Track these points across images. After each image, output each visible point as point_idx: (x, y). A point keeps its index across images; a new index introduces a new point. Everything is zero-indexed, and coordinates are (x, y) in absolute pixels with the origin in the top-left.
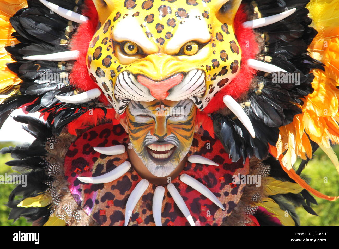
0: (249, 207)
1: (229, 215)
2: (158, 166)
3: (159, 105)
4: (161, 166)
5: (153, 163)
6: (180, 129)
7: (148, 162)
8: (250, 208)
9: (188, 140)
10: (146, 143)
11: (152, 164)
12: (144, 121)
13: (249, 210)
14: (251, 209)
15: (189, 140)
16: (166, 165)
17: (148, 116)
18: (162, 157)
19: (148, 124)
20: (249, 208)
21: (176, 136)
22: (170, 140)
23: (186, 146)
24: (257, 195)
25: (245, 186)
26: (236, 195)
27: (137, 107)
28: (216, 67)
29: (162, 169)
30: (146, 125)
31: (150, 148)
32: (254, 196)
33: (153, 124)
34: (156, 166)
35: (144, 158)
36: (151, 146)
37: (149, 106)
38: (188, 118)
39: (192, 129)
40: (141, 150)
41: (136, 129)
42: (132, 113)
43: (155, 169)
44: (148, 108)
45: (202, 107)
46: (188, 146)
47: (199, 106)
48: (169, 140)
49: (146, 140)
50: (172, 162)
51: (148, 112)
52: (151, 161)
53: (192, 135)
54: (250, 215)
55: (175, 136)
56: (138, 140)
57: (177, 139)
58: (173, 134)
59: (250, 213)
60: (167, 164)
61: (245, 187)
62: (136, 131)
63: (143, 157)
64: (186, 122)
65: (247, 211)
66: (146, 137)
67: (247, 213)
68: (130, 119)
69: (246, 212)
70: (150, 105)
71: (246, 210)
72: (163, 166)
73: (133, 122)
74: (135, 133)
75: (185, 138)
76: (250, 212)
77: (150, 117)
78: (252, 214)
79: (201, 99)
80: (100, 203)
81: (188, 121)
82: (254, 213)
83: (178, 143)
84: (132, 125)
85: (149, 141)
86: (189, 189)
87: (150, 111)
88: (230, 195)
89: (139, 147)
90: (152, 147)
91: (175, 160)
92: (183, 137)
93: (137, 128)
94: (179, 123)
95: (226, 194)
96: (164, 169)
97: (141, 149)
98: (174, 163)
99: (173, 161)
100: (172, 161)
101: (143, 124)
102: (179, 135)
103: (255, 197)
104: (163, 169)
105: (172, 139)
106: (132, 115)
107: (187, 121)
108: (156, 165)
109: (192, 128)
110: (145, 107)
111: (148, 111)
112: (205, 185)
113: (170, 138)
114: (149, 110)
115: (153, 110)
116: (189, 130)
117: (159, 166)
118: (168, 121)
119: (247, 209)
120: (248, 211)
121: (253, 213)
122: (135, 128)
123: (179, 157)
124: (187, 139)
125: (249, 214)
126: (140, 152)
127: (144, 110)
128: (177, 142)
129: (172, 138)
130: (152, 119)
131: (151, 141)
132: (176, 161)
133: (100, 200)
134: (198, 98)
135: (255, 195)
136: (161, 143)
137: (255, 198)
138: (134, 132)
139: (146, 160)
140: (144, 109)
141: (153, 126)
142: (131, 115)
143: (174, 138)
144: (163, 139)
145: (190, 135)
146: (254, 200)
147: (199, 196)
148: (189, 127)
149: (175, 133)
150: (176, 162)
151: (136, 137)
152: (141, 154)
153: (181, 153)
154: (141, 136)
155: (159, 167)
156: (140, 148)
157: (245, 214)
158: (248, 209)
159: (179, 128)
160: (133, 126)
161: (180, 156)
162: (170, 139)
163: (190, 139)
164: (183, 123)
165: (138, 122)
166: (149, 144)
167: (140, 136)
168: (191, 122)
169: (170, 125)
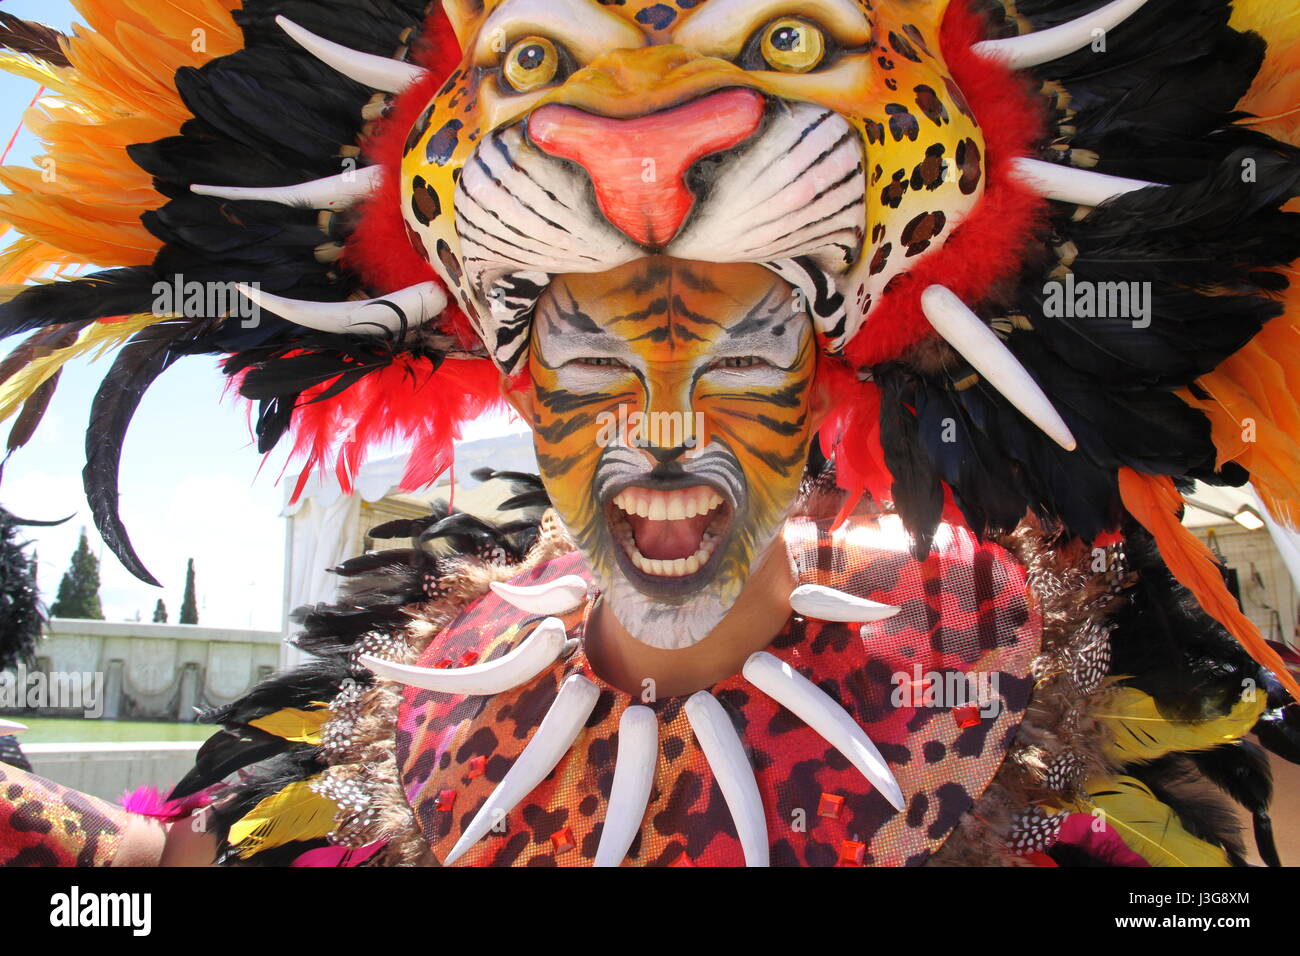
0: (1032, 814)
1: (935, 845)
2: (657, 608)
3: (666, 314)
4: (668, 607)
5: (632, 589)
6: (751, 419)
7: (615, 582)
8: (1035, 820)
9: (781, 473)
10: (606, 485)
11: (628, 596)
12: (593, 385)
13: (1030, 831)
14: (1038, 824)
15: (785, 474)
16: (689, 604)
17: (613, 362)
18: (674, 569)
19: (614, 394)
20: (1030, 822)
21: (734, 454)
22: (707, 467)
23: (774, 500)
24: (1067, 761)
25: (1018, 722)
26: (978, 757)
27: (566, 327)
28: (905, 138)
29: (675, 620)
30: (601, 400)
31: (621, 507)
32: (1056, 769)
33: (633, 394)
34: (646, 605)
35: (599, 559)
36: (624, 498)
37: (617, 319)
38: (787, 377)
39: (802, 427)
40: (586, 518)
41: (560, 421)
42: (547, 358)
43: (645, 620)
44: (614, 326)
45: (840, 329)
46: (782, 504)
47: (827, 324)
48: (702, 471)
49: (605, 469)
50: (717, 588)
51: (613, 345)
52: (624, 580)
53: (799, 452)
54: (1030, 850)
55: (727, 452)
56: (573, 470)
57: (738, 468)
58: (718, 442)
59: (1031, 842)
60: (697, 598)
61: (1018, 725)
62: (561, 428)
63: (592, 555)
64: (779, 391)
65: (1021, 834)
66: (605, 457)
67: (1016, 841)
68: (540, 385)
69: (1016, 835)
70: (625, 314)
71: (1015, 827)
72: (677, 607)
73: (548, 393)
74: (560, 437)
75: (767, 463)
76: (1034, 837)
77: (623, 367)
78: (1039, 846)
79: (842, 281)
80: (454, 763)
81: (787, 388)
82: (1047, 843)
83: (740, 487)
84: (546, 405)
85: (614, 473)
86: (785, 720)
87: (622, 338)
88: (950, 756)
89: (579, 503)
90: (628, 503)
91: (729, 573)
92: (763, 459)
93: (566, 417)
94: (748, 394)
95: (934, 752)
96: (684, 621)
97: (587, 513)
98: (727, 588)
99: (723, 581)
100: (718, 584)
101: (593, 398)
102: (742, 447)
103: (1059, 772)
104: (680, 617)
105: (717, 463)
106: (546, 365)
107: (783, 389)
108: (650, 601)
109: (801, 421)
110: (599, 325)
111: (613, 340)
112: (849, 710)
113: (709, 460)
114: (616, 338)
115: (636, 336)
116: (787, 429)
117: (661, 606)
118: (698, 383)
119: (1021, 825)
120: (1026, 835)
121: (1043, 840)
122: (558, 416)
123: (743, 557)
124: (775, 469)
125: (1026, 847)
126: (582, 528)
127: (594, 336)
128: (735, 481)
129: (717, 459)
130: (632, 376)
131: (623, 472)
132: (731, 578)
133: (454, 756)
134: (827, 276)
135: (1058, 763)
136: (666, 484)
137: (1057, 777)
138: (554, 436)
139: (603, 568)
140: (597, 330)
141: (635, 402)
142: (543, 368)
143: (722, 460)
144: (679, 466)
145: (791, 454)
146: (1055, 782)
147: (820, 756)
148: (787, 415)
149: (729, 437)
150: (734, 583)
151: (562, 457)
152: (586, 537)
153: (754, 537)
154: (585, 450)
155: (661, 613)
156: (579, 513)
157: (1011, 844)
158: (1027, 826)
159: (744, 416)
160: (549, 409)
161: (748, 549)
162: (708, 464)
163: (791, 469)
164: (767, 394)
165: (572, 392)
166: (617, 490)
167: (581, 453)
168: (797, 396)
169: (708, 399)
